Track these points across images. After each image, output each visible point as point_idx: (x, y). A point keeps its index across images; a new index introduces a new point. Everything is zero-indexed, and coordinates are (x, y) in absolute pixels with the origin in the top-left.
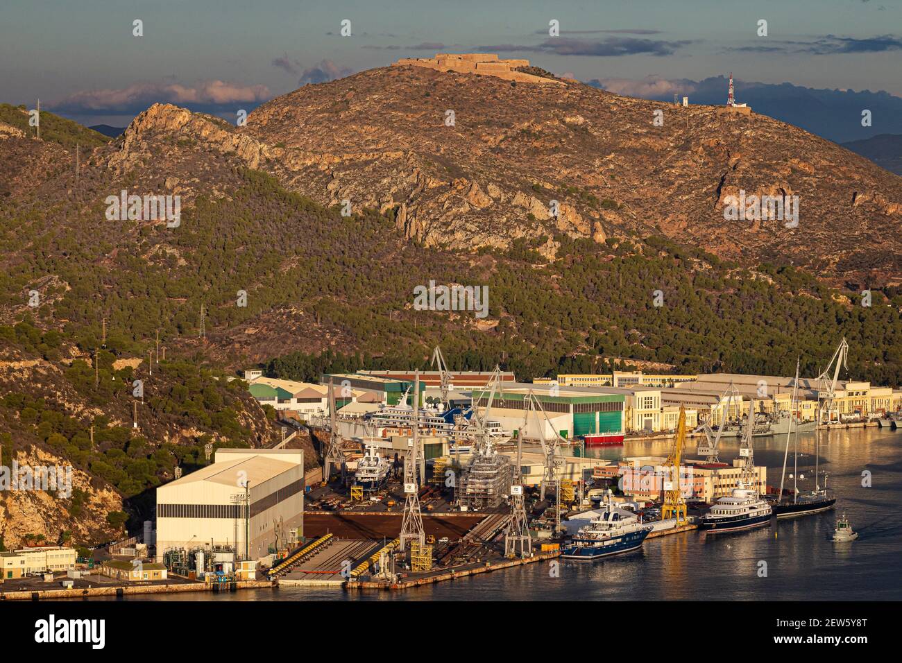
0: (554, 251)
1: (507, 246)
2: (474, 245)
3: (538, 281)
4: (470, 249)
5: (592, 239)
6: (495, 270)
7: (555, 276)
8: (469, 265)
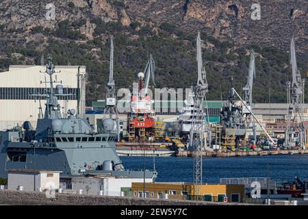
0: (92, 31)
1: (54, 26)
2: (27, 26)
3: (83, 53)
4: (24, 29)
5: (119, 22)
6: (47, 44)
7: (95, 49)
8: (26, 40)
